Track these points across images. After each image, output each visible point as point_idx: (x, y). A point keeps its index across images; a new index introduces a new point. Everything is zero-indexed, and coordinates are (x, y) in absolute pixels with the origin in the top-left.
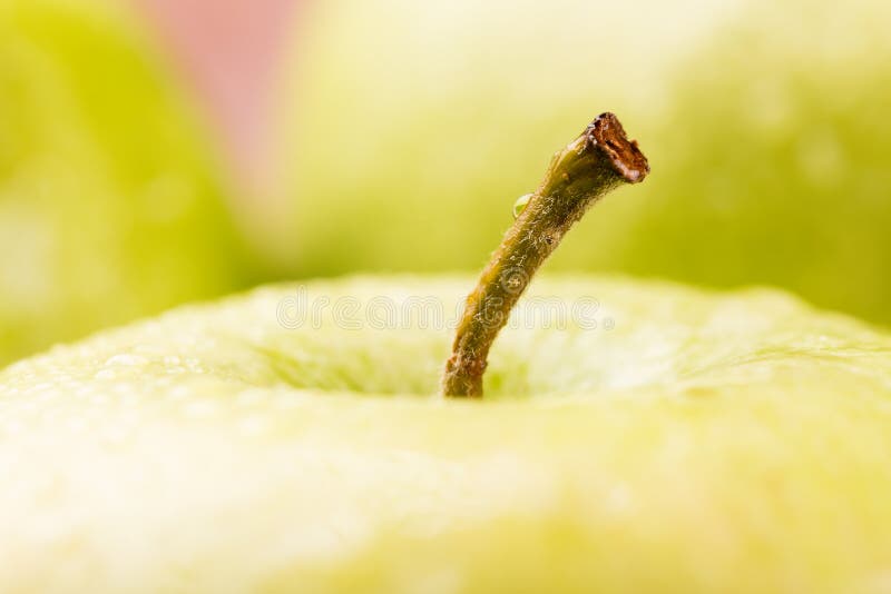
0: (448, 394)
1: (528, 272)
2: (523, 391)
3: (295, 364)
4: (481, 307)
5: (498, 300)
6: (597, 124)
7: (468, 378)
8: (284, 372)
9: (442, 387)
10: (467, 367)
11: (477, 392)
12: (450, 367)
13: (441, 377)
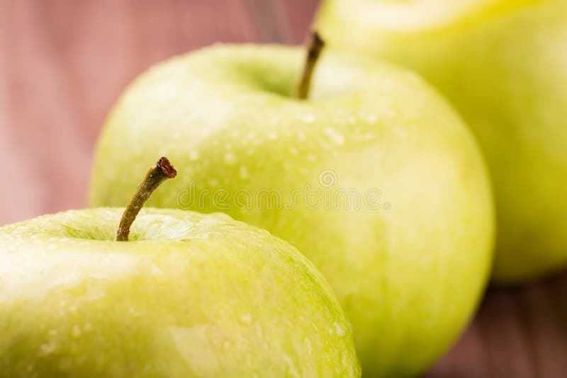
0: (117, 240)
1: (140, 206)
2: (136, 238)
3: (75, 231)
4: (127, 215)
5: (132, 213)
6: (160, 160)
7: (124, 235)
8: (72, 233)
9: (115, 239)
10: (123, 233)
11: (126, 239)
12: (118, 232)
13: (116, 235)
